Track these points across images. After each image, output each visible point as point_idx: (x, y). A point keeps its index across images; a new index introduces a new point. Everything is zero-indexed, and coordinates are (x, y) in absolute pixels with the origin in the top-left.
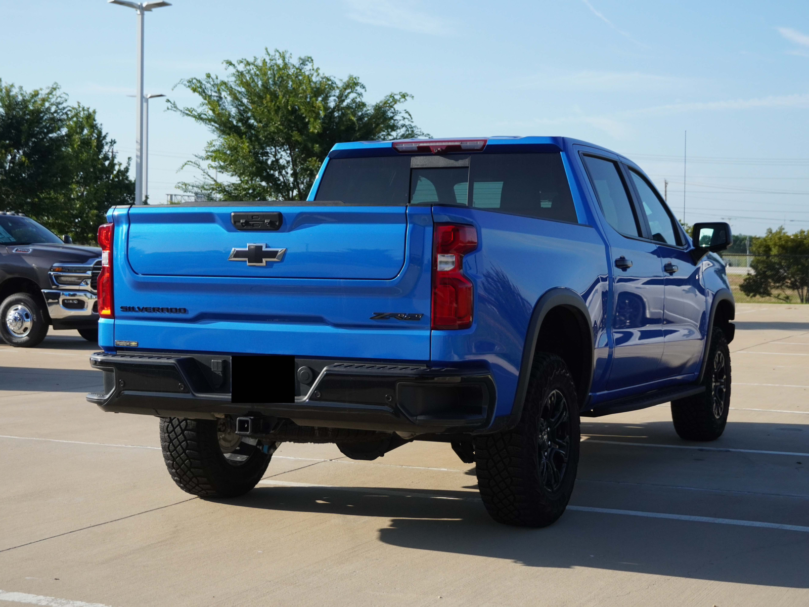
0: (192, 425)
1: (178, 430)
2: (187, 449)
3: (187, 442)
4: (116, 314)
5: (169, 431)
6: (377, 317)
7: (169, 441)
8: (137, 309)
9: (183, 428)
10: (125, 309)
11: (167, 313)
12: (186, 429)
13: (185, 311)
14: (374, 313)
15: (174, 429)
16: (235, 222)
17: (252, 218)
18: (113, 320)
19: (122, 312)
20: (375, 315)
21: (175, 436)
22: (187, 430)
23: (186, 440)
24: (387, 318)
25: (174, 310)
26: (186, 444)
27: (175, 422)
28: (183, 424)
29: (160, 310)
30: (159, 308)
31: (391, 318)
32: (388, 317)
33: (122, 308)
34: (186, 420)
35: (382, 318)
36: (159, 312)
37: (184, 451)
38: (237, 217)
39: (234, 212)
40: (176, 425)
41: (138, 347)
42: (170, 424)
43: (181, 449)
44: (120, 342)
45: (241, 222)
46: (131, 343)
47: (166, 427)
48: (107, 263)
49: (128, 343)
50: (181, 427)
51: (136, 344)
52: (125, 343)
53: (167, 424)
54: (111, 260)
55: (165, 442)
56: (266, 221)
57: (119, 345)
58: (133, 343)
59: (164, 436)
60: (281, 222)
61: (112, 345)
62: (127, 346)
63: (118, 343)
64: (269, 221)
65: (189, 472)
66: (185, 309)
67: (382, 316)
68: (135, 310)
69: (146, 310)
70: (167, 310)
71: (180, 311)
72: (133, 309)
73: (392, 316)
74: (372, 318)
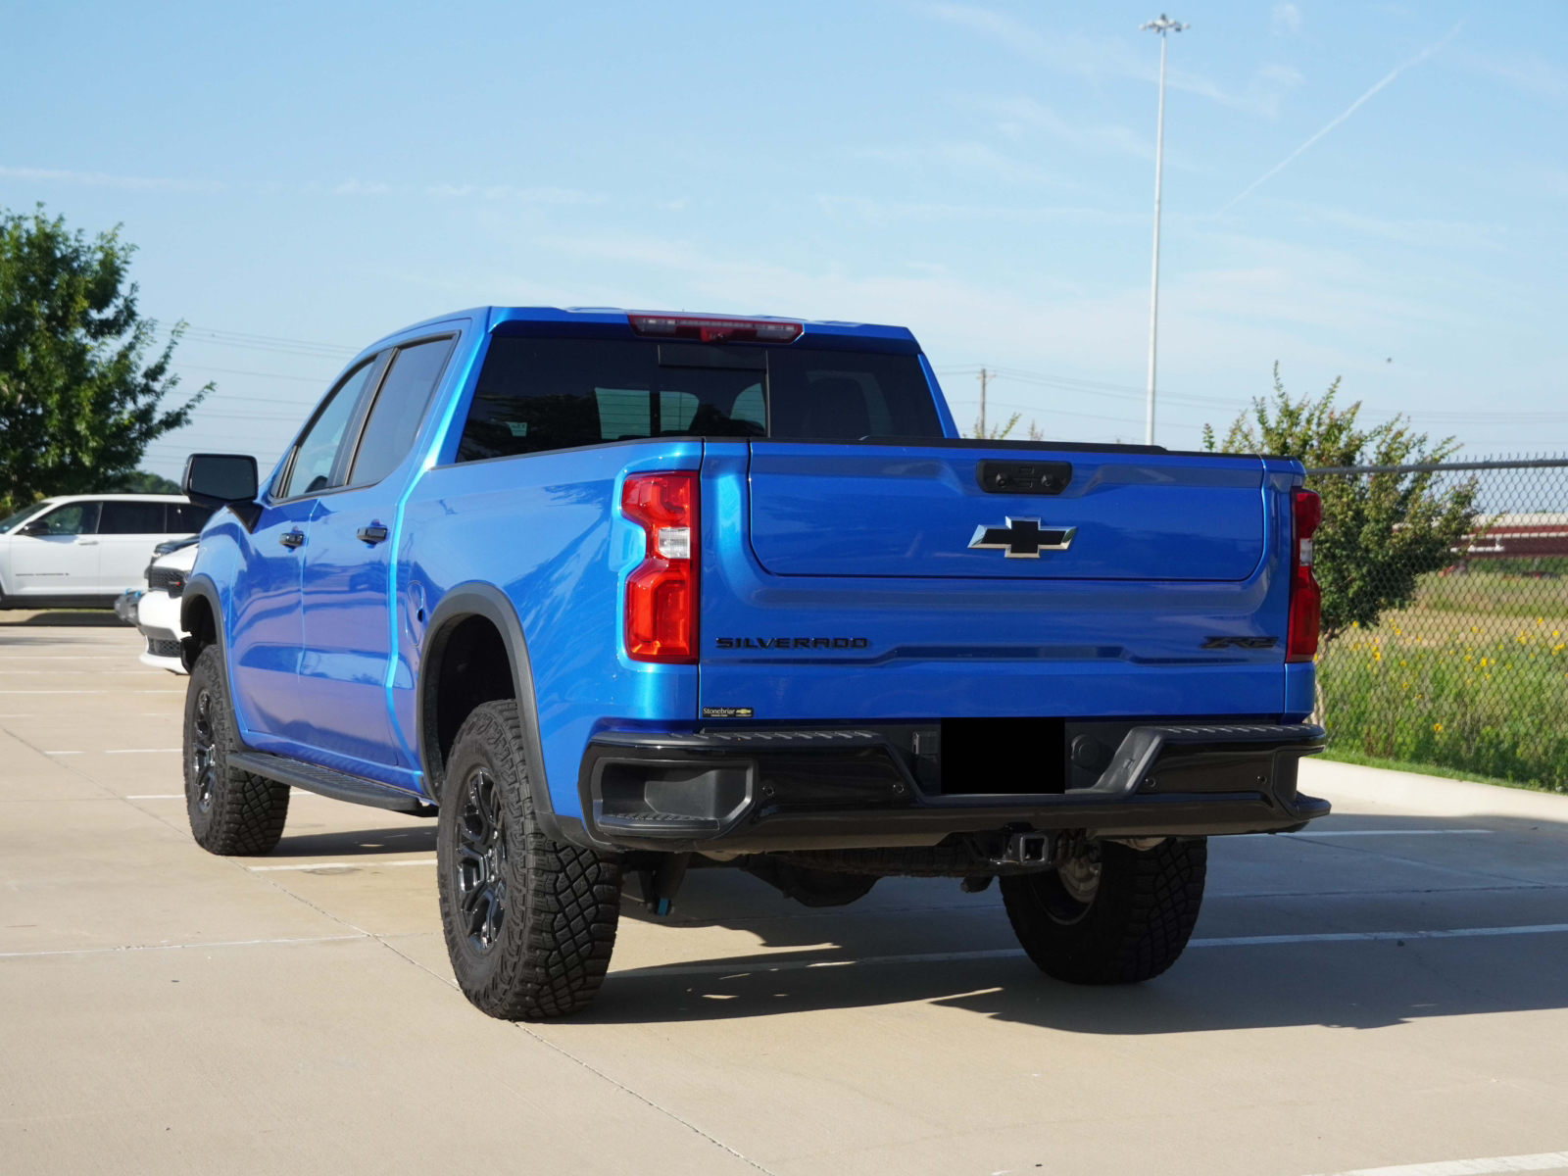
0: (608, 870)
2: (594, 920)
3: (597, 908)
4: (704, 654)
5: (559, 890)
6: (1211, 645)
7: (557, 908)
9: (592, 880)
10: (725, 643)
11: (824, 648)
12: (596, 882)
13: (865, 643)
14: (1207, 638)
15: (571, 883)
16: (985, 478)
17: (1020, 472)
18: (694, 667)
19: (721, 650)
20: (1208, 641)
22: (602, 883)
23: (595, 903)
24: (1226, 645)
25: (841, 643)
26: (594, 911)
27: (573, 869)
28: (592, 872)
29: (810, 644)
30: (808, 640)
31: (1231, 645)
32: (1227, 643)
33: (720, 641)
34: (597, 861)
35: (1220, 646)
36: (808, 647)
37: (587, 926)
40: (577, 874)
41: (755, 718)
42: (561, 875)
43: (582, 922)
44: (714, 708)
45: (999, 478)
46: (738, 711)
47: (552, 882)
48: (684, 551)
49: (731, 712)
50: (586, 879)
51: (749, 711)
52: (725, 711)
53: (553, 876)
54: (697, 546)
55: (542, 912)
56: (1044, 479)
57: (709, 715)
58: (743, 712)
59: (545, 900)
60: (1069, 479)
61: (694, 717)
62: (729, 716)
63: (708, 711)
64: (1051, 477)
65: (578, 967)
66: (865, 641)
67: (1217, 643)
68: (750, 644)
69: (781, 643)
70: (826, 642)
71: (854, 644)
72: (748, 643)
73: (1231, 642)
74: (1204, 646)
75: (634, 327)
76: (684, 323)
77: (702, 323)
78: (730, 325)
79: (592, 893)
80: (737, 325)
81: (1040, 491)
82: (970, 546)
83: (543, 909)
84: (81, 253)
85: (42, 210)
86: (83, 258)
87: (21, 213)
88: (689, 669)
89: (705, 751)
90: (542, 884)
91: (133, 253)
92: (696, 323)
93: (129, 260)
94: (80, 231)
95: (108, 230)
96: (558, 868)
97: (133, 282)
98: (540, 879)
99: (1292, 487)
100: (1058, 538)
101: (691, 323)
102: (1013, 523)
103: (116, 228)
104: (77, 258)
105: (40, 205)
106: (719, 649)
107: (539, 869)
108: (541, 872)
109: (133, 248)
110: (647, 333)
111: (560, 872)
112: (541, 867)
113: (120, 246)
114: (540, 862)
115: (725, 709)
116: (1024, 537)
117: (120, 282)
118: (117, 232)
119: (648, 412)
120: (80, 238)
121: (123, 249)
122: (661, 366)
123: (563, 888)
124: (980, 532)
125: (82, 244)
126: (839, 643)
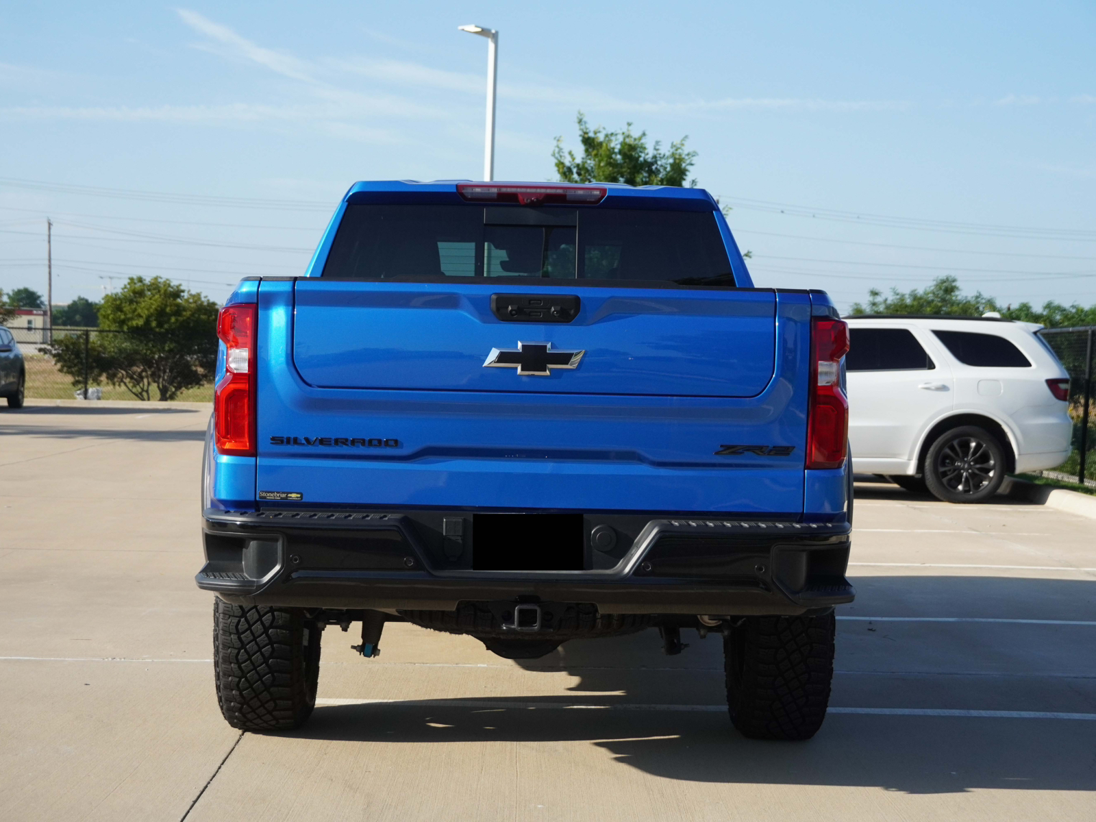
0: (281, 618)
1: (257, 627)
2: (271, 656)
3: (272, 647)
4: (261, 449)
5: (240, 631)
6: (725, 452)
7: (240, 645)
8: (304, 442)
9: (267, 625)
10: (277, 440)
11: (361, 447)
12: (271, 626)
13: (396, 443)
14: (721, 446)
15: (250, 626)
16: (498, 309)
17: (530, 303)
18: (254, 459)
19: (274, 446)
20: (722, 449)
21: (252, 638)
22: (276, 627)
23: (271, 643)
24: (741, 453)
25: (375, 442)
26: (270, 649)
27: (252, 615)
28: (267, 618)
29: (349, 443)
30: (347, 440)
31: (745, 452)
32: (741, 451)
33: (273, 439)
34: (272, 610)
35: (733, 453)
36: (347, 445)
37: (266, 661)
38: (502, 301)
39: (495, 294)
40: (254, 620)
41: (303, 500)
42: (243, 620)
43: (260, 657)
44: (269, 492)
45: (510, 308)
46: (289, 495)
47: (235, 624)
48: (244, 368)
49: (284, 496)
50: (262, 623)
51: (299, 496)
52: (278, 495)
53: (236, 620)
54: (253, 362)
55: (229, 647)
56: (553, 309)
57: (265, 498)
58: (294, 495)
59: (230, 638)
60: (577, 311)
61: (252, 498)
62: (282, 499)
63: (264, 494)
64: (558, 308)
65: (265, 693)
66: (396, 441)
67: (733, 450)
68: (298, 441)
69: (322, 442)
70: (363, 442)
71: (387, 443)
72: (296, 441)
73: (748, 450)
74: (717, 453)
75: (462, 194)
76: (504, 190)
77: (519, 190)
78: (543, 191)
79: (268, 635)
80: (549, 191)
81: (548, 319)
82: (486, 364)
83: (228, 645)
84: (658, 159)
85: (631, 128)
86: (659, 163)
87: (613, 131)
88: (250, 461)
89: (254, 526)
90: (228, 625)
91: (694, 158)
92: (513, 190)
93: (693, 162)
94: (657, 143)
95: (677, 142)
96: (240, 614)
97: (694, 179)
98: (226, 621)
99: (812, 317)
100: (565, 359)
101: (509, 190)
102: (523, 346)
103: (683, 140)
104: (656, 162)
105: (629, 124)
106: (272, 445)
107: (226, 614)
108: (228, 616)
109: (694, 154)
110: (471, 199)
111: (241, 617)
112: (227, 612)
113: (686, 152)
114: (226, 609)
115: (278, 493)
116: (534, 358)
117: (684, 179)
118: (683, 142)
119: (473, 261)
120: (657, 147)
121: (688, 154)
122: (486, 225)
123: (243, 630)
124: (494, 354)
125: (659, 152)
126: (374, 442)
